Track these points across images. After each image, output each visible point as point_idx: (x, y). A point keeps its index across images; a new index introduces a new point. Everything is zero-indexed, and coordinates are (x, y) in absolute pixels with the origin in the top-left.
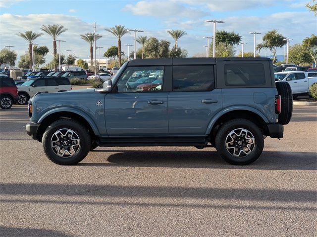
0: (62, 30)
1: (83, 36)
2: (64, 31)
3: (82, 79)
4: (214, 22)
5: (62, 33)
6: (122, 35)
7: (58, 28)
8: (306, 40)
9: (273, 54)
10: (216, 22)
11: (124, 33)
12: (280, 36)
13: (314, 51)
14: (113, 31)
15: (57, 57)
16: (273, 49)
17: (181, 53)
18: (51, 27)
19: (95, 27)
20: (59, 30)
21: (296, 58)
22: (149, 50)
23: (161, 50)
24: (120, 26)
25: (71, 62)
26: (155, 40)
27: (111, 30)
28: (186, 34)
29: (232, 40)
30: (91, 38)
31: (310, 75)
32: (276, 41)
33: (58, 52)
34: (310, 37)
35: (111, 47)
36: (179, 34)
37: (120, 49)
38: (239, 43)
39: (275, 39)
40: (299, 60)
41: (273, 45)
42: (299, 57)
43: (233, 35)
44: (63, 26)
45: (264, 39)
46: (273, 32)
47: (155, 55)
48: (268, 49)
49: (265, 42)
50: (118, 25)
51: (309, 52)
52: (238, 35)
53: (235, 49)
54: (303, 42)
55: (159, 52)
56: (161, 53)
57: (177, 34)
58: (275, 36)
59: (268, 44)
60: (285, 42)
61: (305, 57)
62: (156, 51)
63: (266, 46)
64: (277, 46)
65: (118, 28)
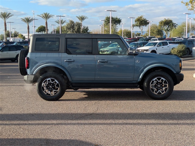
0: (10, 15)
1: (23, 19)
2: (11, 16)
3: (26, 46)
4: (110, 11)
5: (9, 18)
6: (48, 19)
7: (7, 14)
8: (161, 22)
9: (141, 30)
10: (112, 11)
11: (49, 18)
12: (145, 20)
13: (166, 29)
14: (42, 16)
15: (7, 33)
16: (141, 27)
17: (88, 30)
18: (3, 13)
19: (34, 14)
20: (8, 15)
21: (153, 33)
22: (69, 28)
23: (76, 28)
24: (47, 13)
25: (16, 35)
26: (72, 22)
27: (41, 15)
28: (88, 18)
29: (116, 22)
30: (28, 21)
31: (170, 43)
32: (142, 22)
33: (7, 30)
34: (163, 20)
35: (40, 26)
36: (83, 18)
37: (47, 27)
38: (121, 24)
39: (142, 21)
40: (155, 34)
41: (141, 25)
42: (155, 32)
43: (117, 19)
44: (10, 13)
45: (136, 21)
46: (141, 17)
47: (73, 31)
48: (138, 27)
49: (136, 23)
50: (45, 13)
51: (163, 29)
52: (119, 19)
53: (118, 27)
54: (159, 23)
55: (75, 30)
56: (76, 30)
57: (82, 18)
58: (142, 20)
59: (138, 24)
60: (148, 23)
61: (159, 32)
62: (73, 29)
63: (137, 26)
64: (143, 25)
65: (46, 14)
